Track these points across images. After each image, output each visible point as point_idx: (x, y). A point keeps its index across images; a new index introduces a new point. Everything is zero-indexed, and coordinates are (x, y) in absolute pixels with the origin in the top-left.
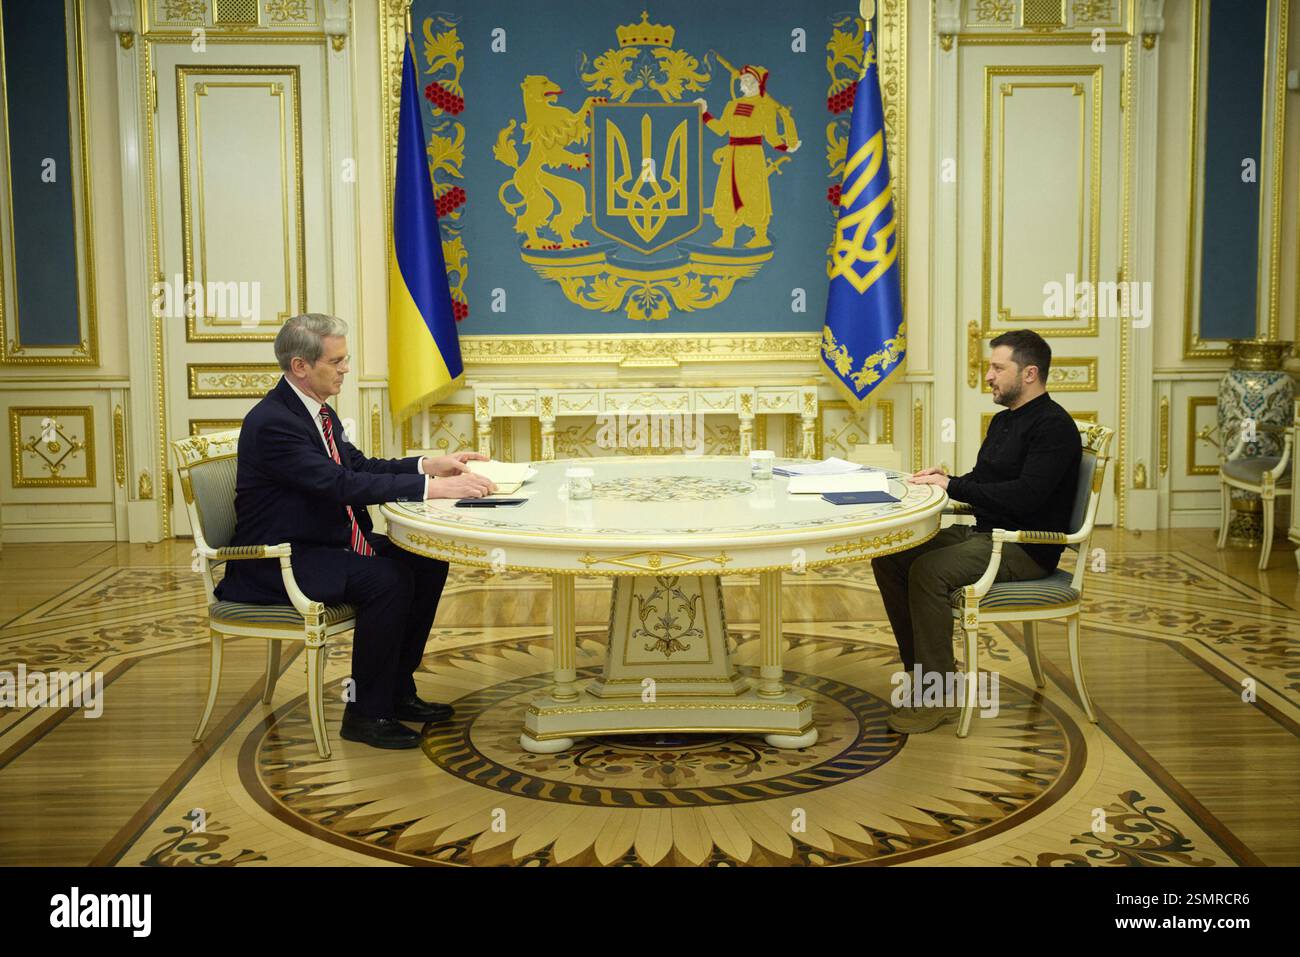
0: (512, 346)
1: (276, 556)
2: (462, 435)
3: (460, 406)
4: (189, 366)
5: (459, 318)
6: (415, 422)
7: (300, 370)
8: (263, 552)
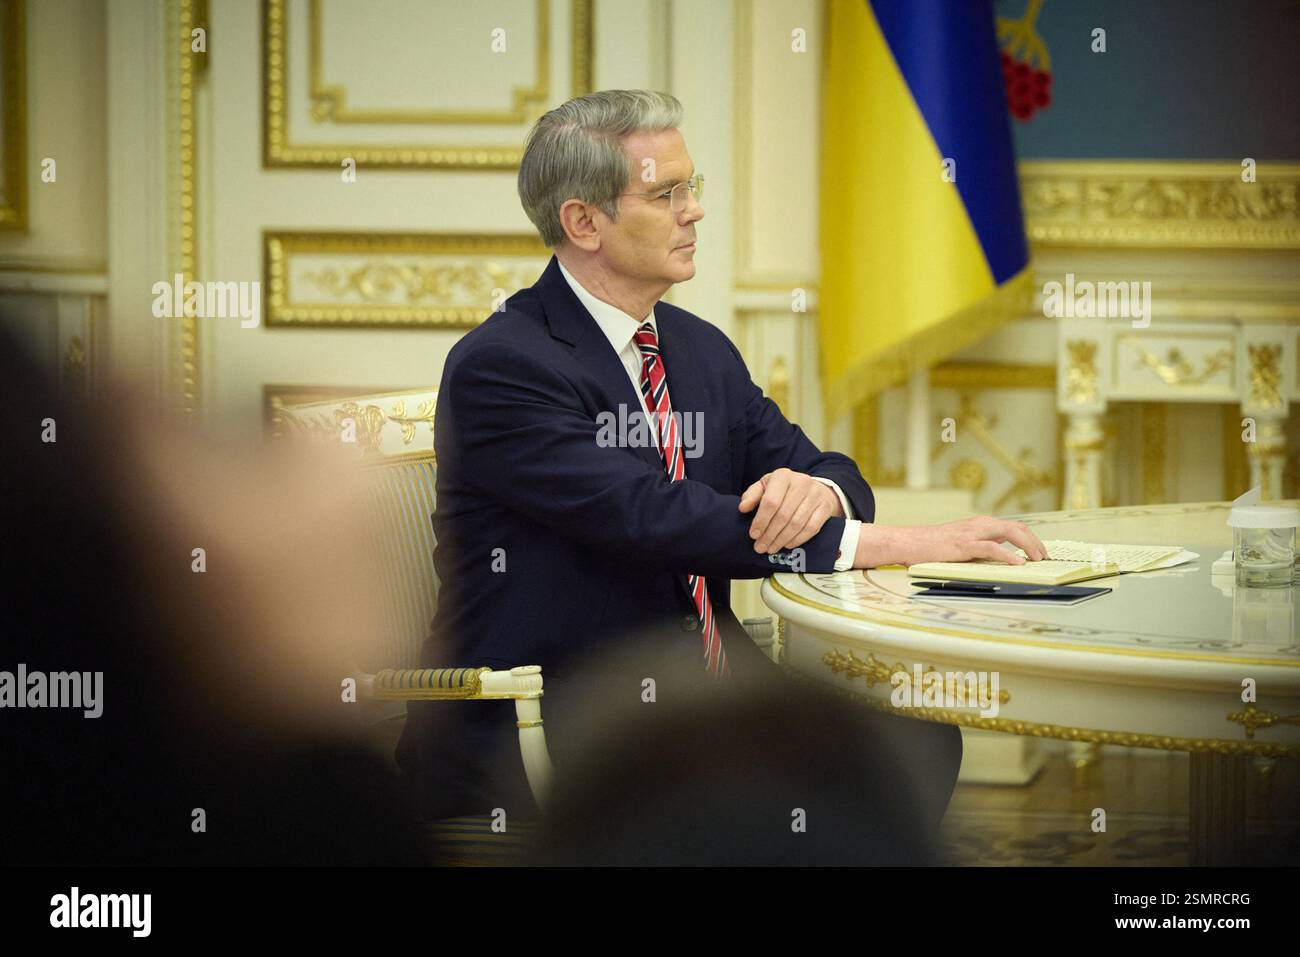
0: (1173, 193)
1: (506, 695)
2: (1025, 453)
3: (1016, 368)
4: (268, 236)
5: (1025, 112)
6: (889, 409)
7: (587, 232)
8: (478, 683)
